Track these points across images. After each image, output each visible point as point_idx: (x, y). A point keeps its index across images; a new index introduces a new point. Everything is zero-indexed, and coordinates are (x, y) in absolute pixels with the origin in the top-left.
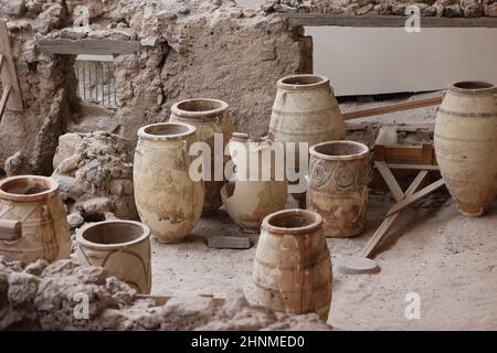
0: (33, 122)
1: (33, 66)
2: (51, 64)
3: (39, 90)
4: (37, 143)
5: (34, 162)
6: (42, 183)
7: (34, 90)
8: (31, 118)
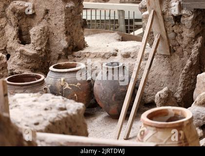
0: (178, 63)
1: (177, 19)
2: (192, 17)
3: (182, 38)
4: (181, 80)
5: (178, 96)
6: (179, 113)
7: (178, 38)
8: (176, 60)
